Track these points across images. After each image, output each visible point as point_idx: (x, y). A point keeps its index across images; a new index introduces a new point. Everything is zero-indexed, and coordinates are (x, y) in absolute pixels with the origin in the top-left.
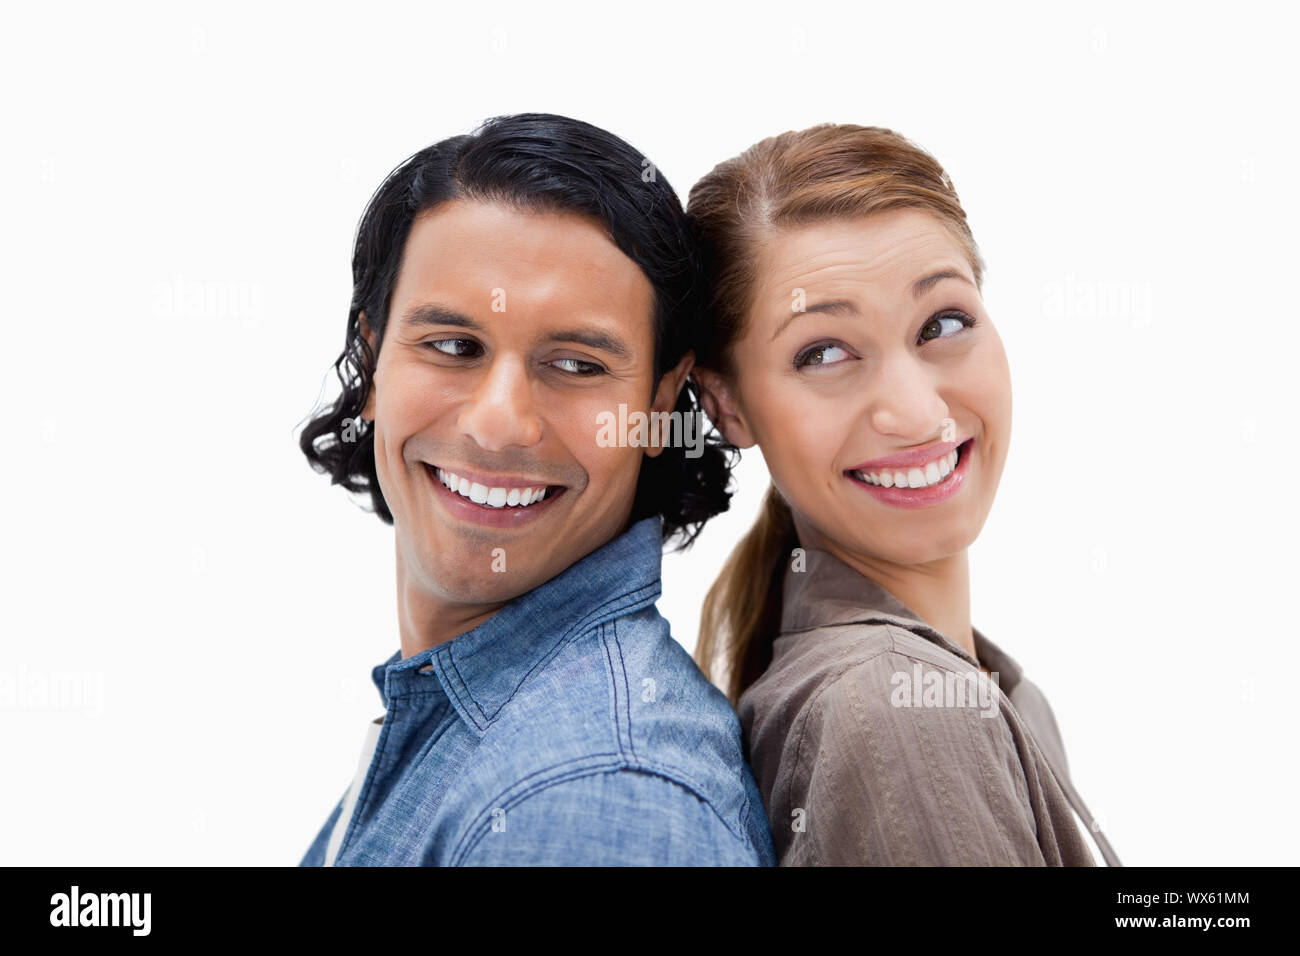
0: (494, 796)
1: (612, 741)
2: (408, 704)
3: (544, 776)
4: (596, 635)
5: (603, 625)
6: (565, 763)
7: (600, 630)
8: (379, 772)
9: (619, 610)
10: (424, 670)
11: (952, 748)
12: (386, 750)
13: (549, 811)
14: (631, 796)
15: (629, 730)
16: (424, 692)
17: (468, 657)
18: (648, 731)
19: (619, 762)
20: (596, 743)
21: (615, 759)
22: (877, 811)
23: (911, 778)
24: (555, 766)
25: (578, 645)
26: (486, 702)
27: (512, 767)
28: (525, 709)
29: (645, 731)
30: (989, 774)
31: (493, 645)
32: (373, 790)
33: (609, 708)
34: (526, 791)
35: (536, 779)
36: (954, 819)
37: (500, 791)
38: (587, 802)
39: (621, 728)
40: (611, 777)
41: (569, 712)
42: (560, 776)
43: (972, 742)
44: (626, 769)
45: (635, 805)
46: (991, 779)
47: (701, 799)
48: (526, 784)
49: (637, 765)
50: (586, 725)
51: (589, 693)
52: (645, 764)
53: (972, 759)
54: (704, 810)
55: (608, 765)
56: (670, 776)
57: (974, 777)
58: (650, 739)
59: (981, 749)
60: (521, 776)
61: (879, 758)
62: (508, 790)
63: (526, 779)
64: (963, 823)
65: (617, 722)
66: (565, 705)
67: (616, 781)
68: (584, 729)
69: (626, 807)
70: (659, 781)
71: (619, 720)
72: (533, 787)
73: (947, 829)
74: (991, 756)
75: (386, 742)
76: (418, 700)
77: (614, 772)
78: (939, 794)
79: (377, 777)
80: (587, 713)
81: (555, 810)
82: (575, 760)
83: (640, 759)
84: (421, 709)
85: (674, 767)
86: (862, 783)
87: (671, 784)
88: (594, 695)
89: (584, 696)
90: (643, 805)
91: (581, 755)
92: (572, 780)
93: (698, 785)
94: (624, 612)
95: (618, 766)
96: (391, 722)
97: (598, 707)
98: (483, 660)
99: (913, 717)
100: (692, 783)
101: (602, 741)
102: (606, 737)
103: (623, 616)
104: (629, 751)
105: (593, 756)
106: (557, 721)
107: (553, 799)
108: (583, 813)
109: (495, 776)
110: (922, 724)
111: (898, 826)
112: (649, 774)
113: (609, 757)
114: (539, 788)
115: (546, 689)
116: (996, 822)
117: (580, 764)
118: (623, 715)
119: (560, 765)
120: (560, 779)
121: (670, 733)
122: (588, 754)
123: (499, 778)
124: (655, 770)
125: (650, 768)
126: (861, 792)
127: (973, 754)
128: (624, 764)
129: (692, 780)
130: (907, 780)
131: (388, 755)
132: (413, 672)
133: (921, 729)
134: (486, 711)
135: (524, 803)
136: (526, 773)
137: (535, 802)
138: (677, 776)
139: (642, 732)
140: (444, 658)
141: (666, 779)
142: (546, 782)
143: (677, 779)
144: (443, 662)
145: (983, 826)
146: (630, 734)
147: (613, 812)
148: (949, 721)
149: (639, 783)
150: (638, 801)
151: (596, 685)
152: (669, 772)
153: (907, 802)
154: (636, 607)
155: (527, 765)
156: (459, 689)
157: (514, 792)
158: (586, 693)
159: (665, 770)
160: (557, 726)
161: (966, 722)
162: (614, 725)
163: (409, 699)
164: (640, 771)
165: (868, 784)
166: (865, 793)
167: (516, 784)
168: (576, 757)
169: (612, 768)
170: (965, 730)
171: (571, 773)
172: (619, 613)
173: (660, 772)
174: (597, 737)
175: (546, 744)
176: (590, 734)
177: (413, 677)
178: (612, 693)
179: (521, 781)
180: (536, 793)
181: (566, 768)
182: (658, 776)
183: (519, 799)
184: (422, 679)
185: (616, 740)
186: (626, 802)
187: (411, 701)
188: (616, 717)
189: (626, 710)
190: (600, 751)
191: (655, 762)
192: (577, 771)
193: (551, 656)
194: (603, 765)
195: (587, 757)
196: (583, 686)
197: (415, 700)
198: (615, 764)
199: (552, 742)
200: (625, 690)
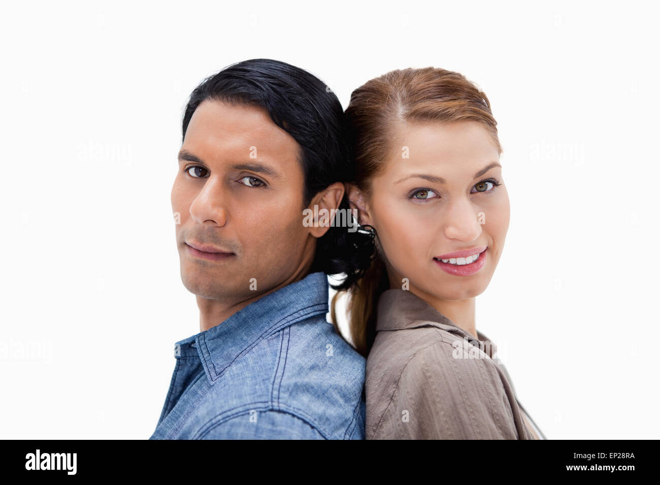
0: (205, 423)
1: (268, 395)
2: (186, 362)
3: (229, 413)
4: (279, 335)
5: (283, 329)
6: (241, 406)
7: (281, 332)
8: (172, 395)
9: (291, 321)
10: (193, 345)
11: (475, 390)
12: (175, 384)
13: (230, 431)
14: (273, 424)
15: (279, 389)
16: (193, 356)
17: (213, 339)
18: (290, 389)
19: (268, 406)
20: (260, 396)
21: (267, 405)
22: (436, 422)
23: (455, 404)
24: (235, 408)
25: (268, 341)
26: (218, 364)
27: (214, 408)
28: (232, 374)
29: (288, 389)
30: (494, 404)
31: (226, 334)
32: (170, 404)
33: (271, 377)
34: (219, 421)
35: (225, 415)
36: (477, 426)
37: (208, 421)
38: (249, 427)
39: (274, 388)
40: (263, 414)
41: (250, 379)
42: (237, 413)
43: (485, 387)
44: (272, 410)
45: (275, 429)
46: (494, 406)
47: (313, 427)
48: (220, 417)
49: (278, 408)
50: (257, 387)
51: (264, 369)
52: (283, 407)
53: (485, 396)
54: (314, 433)
55: (262, 408)
56: (296, 414)
57: (487, 405)
58: (291, 393)
59: (489, 391)
60: (218, 413)
61: (438, 394)
62: (211, 420)
63: (220, 414)
64: (482, 428)
65: (273, 385)
66: (250, 375)
67: (266, 416)
68: (255, 389)
69: (270, 430)
70: (289, 416)
71: (275, 383)
72: (223, 419)
73: (473, 430)
74: (494, 394)
75: (175, 380)
76: (191, 360)
77: (265, 412)
78: (469, 413)
79: (172, 398)
80: (259, 379)
81: (233, 431)
82: (245, 405)
83: (281, 405)
84: (192, 365)
85: (300, 410)
86: (429, 408)
87: (296, 419)
88: (266, 370)
89: (261, 370)
90: (279, 428)
91: (249, 402)
92: (243, 415)
93: (312, 420)
94: (294, 321)
95: (267, 409)
96: (178, 371)
97: (266, 377)
98: (220, 341)
99: (455, 373)
100: (308, 418)
101: (263, 395)
102: (265, 393)
103: (295, 324)
104: (276, 400)
105: (255, 403)
106: (243, 384)
107: (232, 425)
108: (246, 432)
109: (206, 413)
110: (460, 377)
111: (448, 429)
112: (284, 412)
113: (263, 404)
114: (225, 420)
115: (244, 364)
116: (497, 428)
117: (248, 407)
118: (278, 381)
119: (238, 407)
120: (237, 415)
121: (304, 388)
122: (253, 402)
123: (208, 414)
124: (288, 411)
125: (285, 410)
126: (429, 412)
127: (486, 394)
128: (271, 407)
129: (309, 417)
130: (453, 406)
131: (176, 387)
132: (188, 346)
133: (460, 379)
134: (217, 370)
135: (218, 427)
136: (220, 412)
137: (224, 427)
138: (301, 414)
139: (286, 389)
140: (201, 339)
141: (294, 416)
142: (229, 416)
143: (300, 416)
144: (200, 342)
145: (491, 430)
146: (279, 391)
147: (262, 432)
148: (473, 376)
149: (278, 417)
150: (276, 426)
151: (269, 364)
152: (296, 412)
153: (453, 417)
154: (301, 318)
155: (222, 407)
156: (206, 355)
157: (214, 421)
158: (262, 368)
159: (294, 411)
160: (242, 386)
161: (482, 377)
162: (271, 386)
163: (186, 360)
164: (279, 411)
165: (432, 408)
166: (431, 413)
167: (215, 417)
168: (246, 403)
169: (264, 410)
170: (481, 380)
171: (243, 411)
172: (291, 322)
173: (291, 412)
174: (259, 393)
175: (234, 396)
176: (257, 391)
177: (188, 349)
178: (275, 369)
179: (218, 416)
180: (224, 422)
181: (241, 409)
182: (290, 414)
183: (216, 425)
184: (192, 350)
185: (270, 394)
186: (270, 427)
187: (187, 360)
188: (274, 382)
189: (281, 378)
190: (260, 400)
191: (290, 406)
192: (245, 411)
193: (254, 345)
194: (260, 408)
195: (252, 403)
196: (262, 364)
197: (189, 360)
198: (266, 408)
199: (237, 395)
200: (283, 366)
